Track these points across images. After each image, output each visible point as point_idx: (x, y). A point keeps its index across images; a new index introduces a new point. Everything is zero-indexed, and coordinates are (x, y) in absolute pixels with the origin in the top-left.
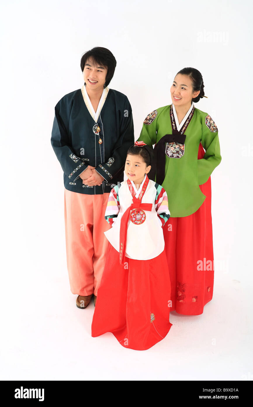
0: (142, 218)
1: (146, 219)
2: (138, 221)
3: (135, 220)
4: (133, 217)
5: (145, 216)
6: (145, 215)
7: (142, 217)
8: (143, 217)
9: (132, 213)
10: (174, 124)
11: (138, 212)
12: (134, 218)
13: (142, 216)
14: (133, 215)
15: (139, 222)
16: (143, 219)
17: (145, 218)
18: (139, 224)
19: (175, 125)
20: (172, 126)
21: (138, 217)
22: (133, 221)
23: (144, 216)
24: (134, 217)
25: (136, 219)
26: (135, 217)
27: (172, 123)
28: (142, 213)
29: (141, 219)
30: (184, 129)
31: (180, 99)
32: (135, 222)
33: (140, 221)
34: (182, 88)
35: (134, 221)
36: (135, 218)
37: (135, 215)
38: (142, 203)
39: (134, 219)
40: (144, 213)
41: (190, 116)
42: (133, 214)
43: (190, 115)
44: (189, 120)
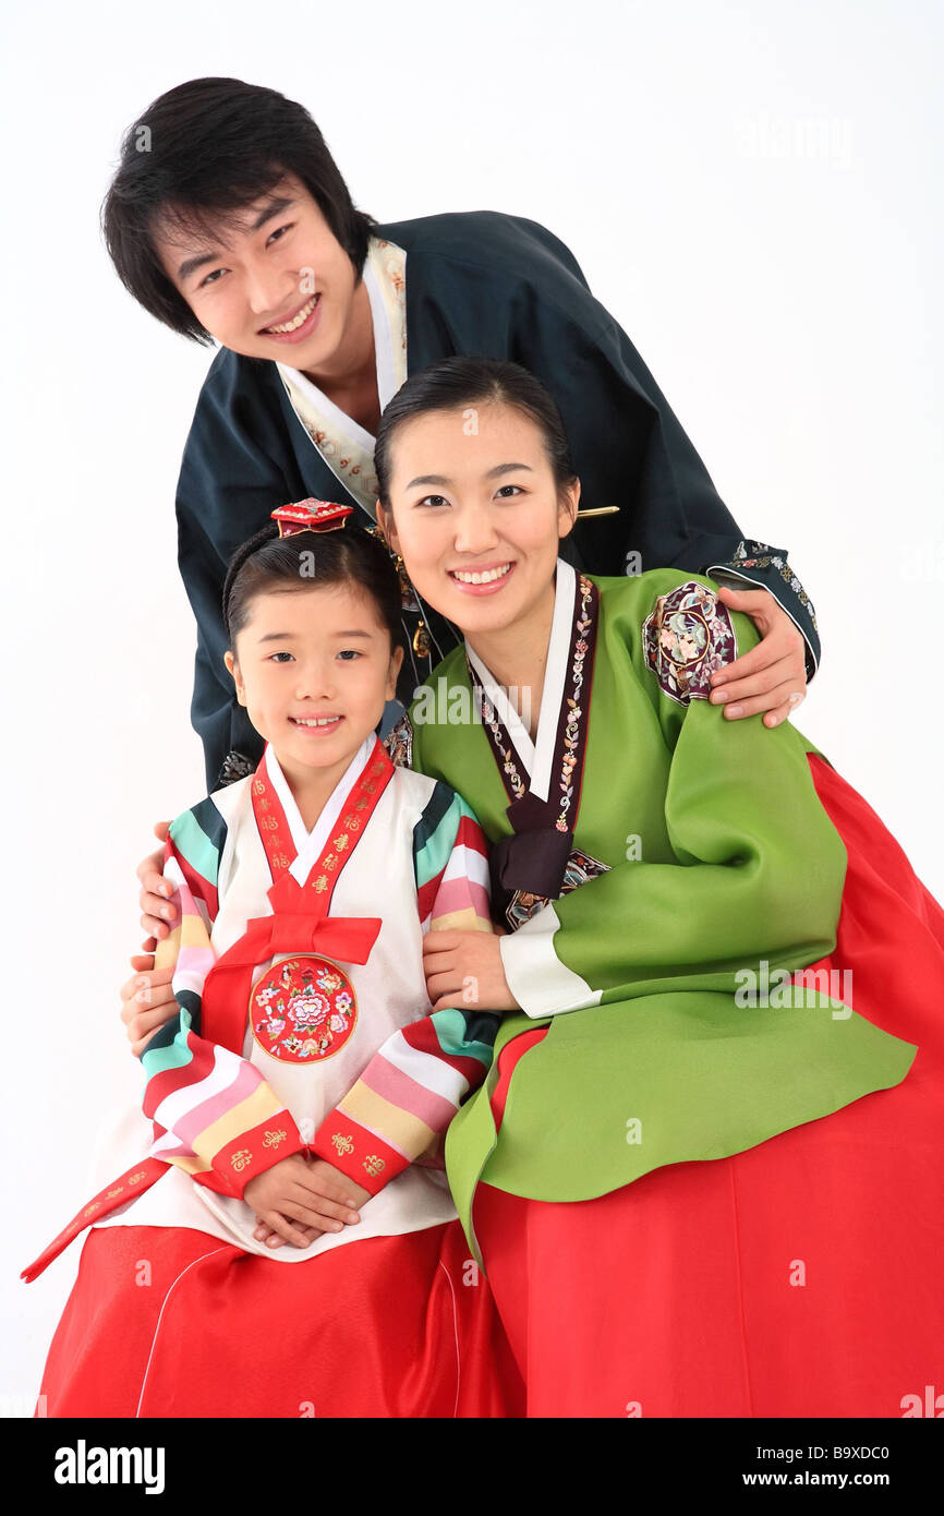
0: (329, 1015)
1: (358, 1025)
2: (303, 1037)
3: (285, 1035)
4: (269, 1010)
5: (353, 1006)
6: (352, 995)
7: (334, 1011)
8: (337, 1012)
9: (264, 984)
10: (510, 768)
11: (305, 977)
12: (275, 1022)
13: (333, 1003)
14: (272, 1002)
15: (310, 1046)
16: (337, 1023)
17: (351, 1017)
18: (311, 1058)
19: (517, 772)
20: (506, 778)
21: (306, 1008)
22: (266, 1043)
23: (342, 1005)
24: (275, 1009)
25: (290, 1025)
26: (281, 1008)
27: (500, 761)
28: (328, 983)
29: (324, 1026)
30: (567, 770)
31: (506, 576)
32: (282, 1047)
33: (316, 1037)
34: (507, 491)
35: (277, 1042)
36: (284, 1016)
37: (285, 996)
38: (332, 914)
39: (276, 1026)
40: (346, 986)
41: (578, 669)
42: (269, 993)
43: (571, 661)
44: (577, 696)
